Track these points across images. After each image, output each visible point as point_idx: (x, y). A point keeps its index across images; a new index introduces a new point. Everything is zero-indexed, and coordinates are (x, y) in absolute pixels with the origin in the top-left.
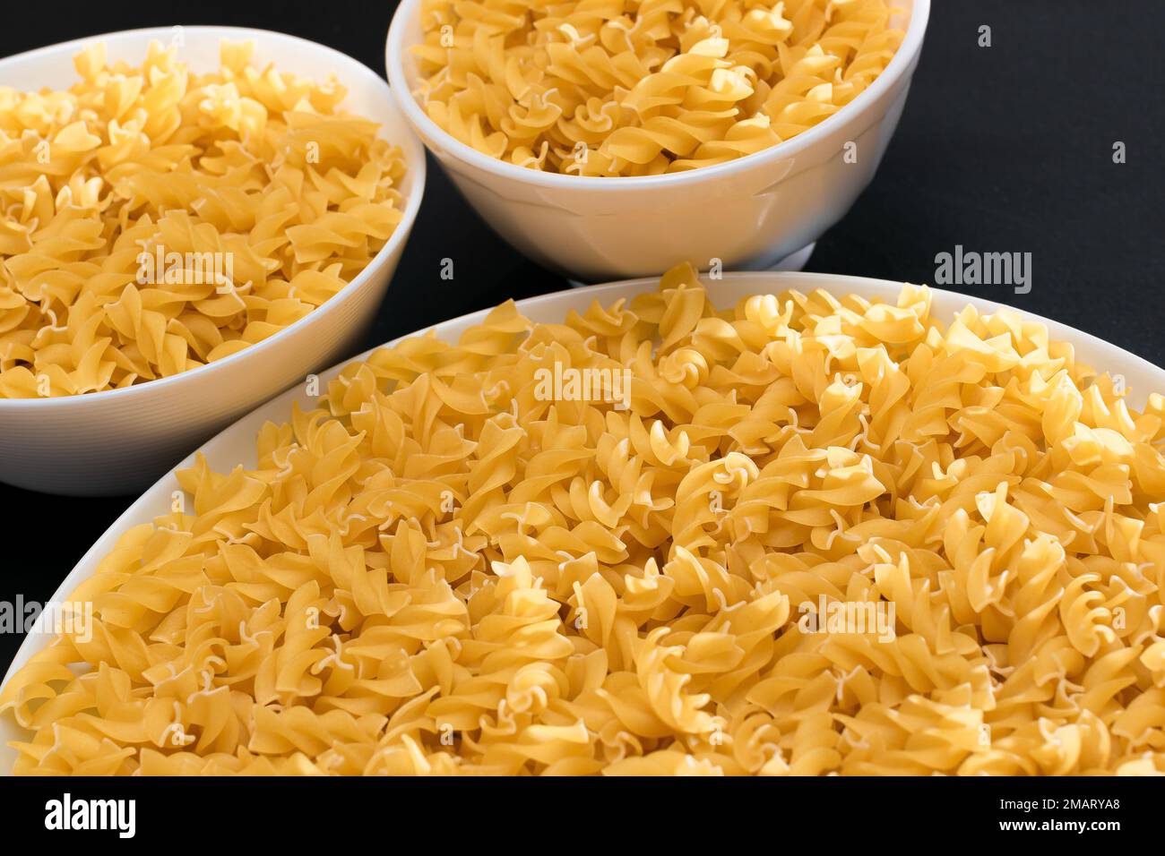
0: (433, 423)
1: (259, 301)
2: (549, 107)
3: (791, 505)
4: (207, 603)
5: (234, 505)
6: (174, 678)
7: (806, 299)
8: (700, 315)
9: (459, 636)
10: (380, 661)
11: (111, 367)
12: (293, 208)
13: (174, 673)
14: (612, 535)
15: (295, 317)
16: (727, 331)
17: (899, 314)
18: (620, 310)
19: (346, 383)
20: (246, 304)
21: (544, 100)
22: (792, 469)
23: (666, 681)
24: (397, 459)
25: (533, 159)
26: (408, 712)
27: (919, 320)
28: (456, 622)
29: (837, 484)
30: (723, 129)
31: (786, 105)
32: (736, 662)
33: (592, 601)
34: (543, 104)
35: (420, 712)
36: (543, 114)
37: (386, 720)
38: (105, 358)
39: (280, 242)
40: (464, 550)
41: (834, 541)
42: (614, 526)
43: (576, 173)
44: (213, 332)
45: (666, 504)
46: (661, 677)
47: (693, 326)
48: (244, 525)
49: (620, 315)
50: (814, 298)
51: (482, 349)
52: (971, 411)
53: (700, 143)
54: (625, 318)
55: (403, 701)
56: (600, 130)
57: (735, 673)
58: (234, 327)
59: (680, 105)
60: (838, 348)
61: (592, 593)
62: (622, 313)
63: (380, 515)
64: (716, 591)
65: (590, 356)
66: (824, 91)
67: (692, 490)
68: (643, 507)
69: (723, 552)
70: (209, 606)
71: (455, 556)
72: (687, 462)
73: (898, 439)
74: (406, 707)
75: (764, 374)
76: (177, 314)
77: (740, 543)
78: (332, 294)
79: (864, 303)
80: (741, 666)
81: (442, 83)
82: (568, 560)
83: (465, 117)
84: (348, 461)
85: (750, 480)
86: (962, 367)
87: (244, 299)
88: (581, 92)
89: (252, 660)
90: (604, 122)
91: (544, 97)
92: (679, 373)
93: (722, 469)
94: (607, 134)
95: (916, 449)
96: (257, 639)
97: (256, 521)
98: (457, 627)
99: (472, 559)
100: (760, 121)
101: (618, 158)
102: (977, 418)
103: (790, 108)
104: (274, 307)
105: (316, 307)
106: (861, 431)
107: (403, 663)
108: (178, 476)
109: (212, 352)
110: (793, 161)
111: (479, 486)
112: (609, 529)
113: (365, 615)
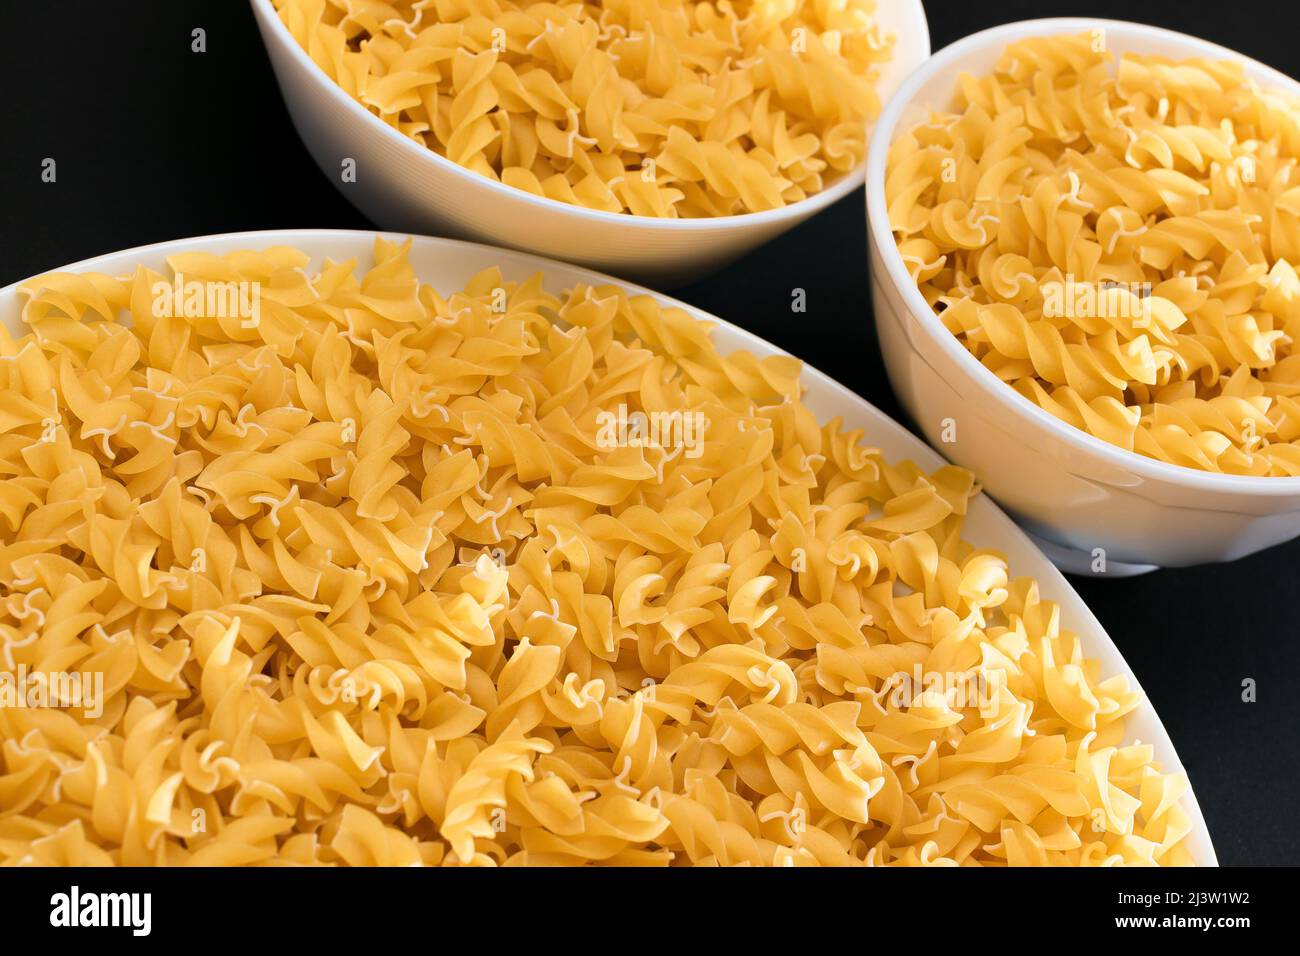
0: (617, 396)
1: (587, 162)
2: (978, 229)
3: (787, 757)
4: (256, 363)
5: (379, 307)
6: (159, 396)
7: (1038, 602)
8: (927, 527)
9: (391, 585)
10: (311, 542)
11: (416, 102)
12: (706, 114)
13: (165, 391)
14: (610, 630)
15: (600, 204)
16: (931, 563)
17: (1086, 694)
18: (867, 457)
19: (588, 297)
20: (574, 155)
21: (980, 220)
22: (821, 728)
23: (485, 789)
24: (555, 398)
25: (920, 261)
26: (283, 603)
27: (1097, 715)
28: (403, 572)
29: (837, 778)
30: (1098, 391)
31: (1175, 423)
32: (570, 832)
33: (529, 665)
34: (974, 222)
35: (296, 614)
36: (968, 231)
37: (259, 593)
38: (421, 90)
39: (660, 130)
40: (494, 523)
41: (775, 819)
42: (625, 623)
43: (940, 307)
44: (530, 154)
45: (690, 649)
46: (485, 780)
47: (909, 531)
48: (374, 331)
49: (865, 462)
50: (1045, 608)
51: (737, 378)
52: (1030, 834)
53: (1067, 385)
54: (867, 469)
55: (291, 593)
56: (1000, 291)
57: (557, 839)
58: (549, 164)
59: (1089, 337)
60: (993, 667)
61: (537, 662)
62: (868, 461)
63: (468, 429)
64: (628, 761)
65: (804, 470)
66: (1219, 444)
67: (723, 661)
68: (668, 635)
69: (686, 737)
70: (253, 366)
71: (479, 520)
72: (752, 634)
73: (941, 794)
74: (283, 598)
75: (917, 628)
76: (515, 110)
77: (709, 742)
78: (652, 213)
79: (1077, 653)
80: (571, 840)
81: (941, 126)
82: (552, 614)
83: (922, 170)
84: (504, 361)
85: (778, 702)
86: (1070, 790)
87: (574, 148)
88: (1032, 244)
89: (233, 443)
90: (1010, 287)
91: (982, 218)
92: (844, 557)
93: (766, 667)
94: (998, 299)
95: (943, 815)
96: (249, 430)
97: (388, 336)
98: (401, 578)
99: (492, 537)
100: (1133, 415)
101: (983, 330)
102: (1027, 844)
103: (1174, 428)
104: (592, 180)
105: (628, 211)
106: (920, 756)
107: (322, 562)
108: (378, 241)
109: (516, 169)
110: (1141, 481)
111: (578, 484)
112: (617, 622)
113: (351, 495)
